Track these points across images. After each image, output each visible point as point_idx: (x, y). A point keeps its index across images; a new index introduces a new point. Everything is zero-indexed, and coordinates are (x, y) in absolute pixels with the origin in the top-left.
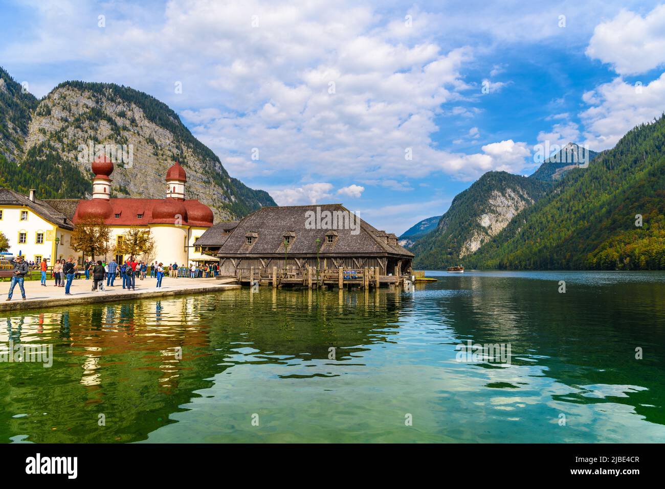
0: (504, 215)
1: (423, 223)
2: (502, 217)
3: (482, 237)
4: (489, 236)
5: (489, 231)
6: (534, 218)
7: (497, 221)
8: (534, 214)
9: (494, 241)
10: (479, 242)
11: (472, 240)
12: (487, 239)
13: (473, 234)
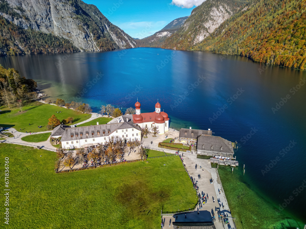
0: (217, 21)
1: (175, 21)
2: (216, 22)
3: (205, 33)
4: (209, 33)
5: (209, 30)
6: (232, 24)
7: (213, 24)
8: (232, 22)
9: (211, 36)
10: (203, 36)
11: (200, 35)
12: (207, 35)
13: (201, 32)
